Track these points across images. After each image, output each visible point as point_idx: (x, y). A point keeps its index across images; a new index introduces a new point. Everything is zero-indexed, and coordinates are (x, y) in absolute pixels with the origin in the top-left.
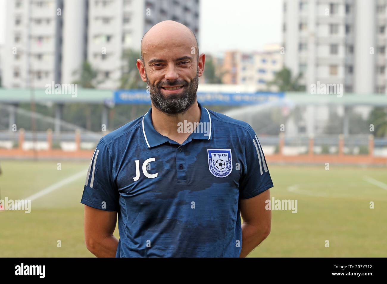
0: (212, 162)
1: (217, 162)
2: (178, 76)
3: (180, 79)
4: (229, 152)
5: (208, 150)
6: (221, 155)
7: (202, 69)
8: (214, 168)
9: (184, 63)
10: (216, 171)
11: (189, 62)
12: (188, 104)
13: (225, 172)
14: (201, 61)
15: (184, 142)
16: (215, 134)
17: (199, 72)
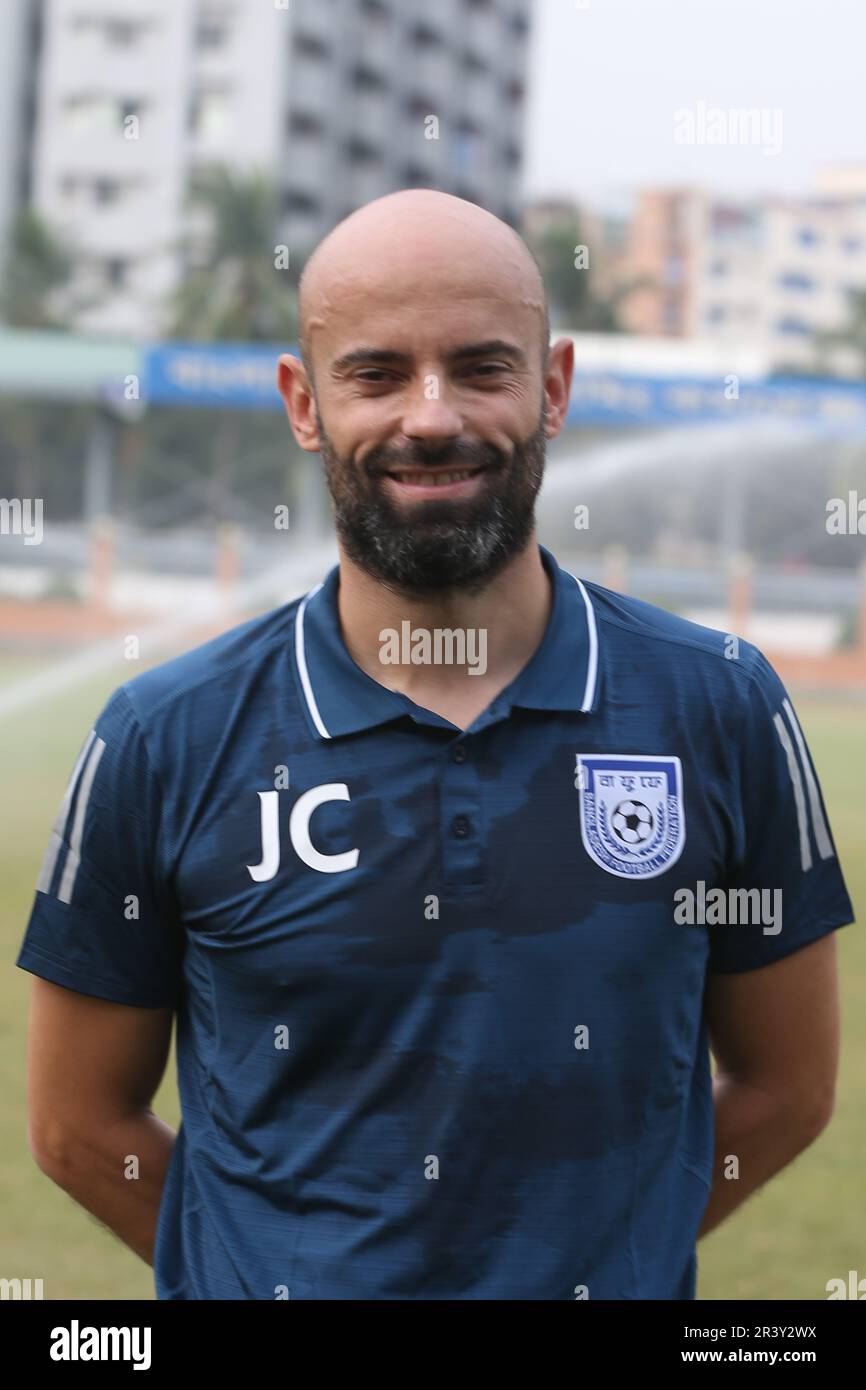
0: (599, 812)
1: (617, 811)
2: (459, 425)
3: (469, 439)
4: (669, 769)
5: (580, 757)
6: (637, 781)
7: (562, 405)
8: (602, 837)
9: (489, 370)
10: (612, 850)
11: (510, 369)
12: (497, 548)
13: (650, 856)
14: (557, 373)
15: (479, 720)
16: (610, 690)
17: (549, 416)
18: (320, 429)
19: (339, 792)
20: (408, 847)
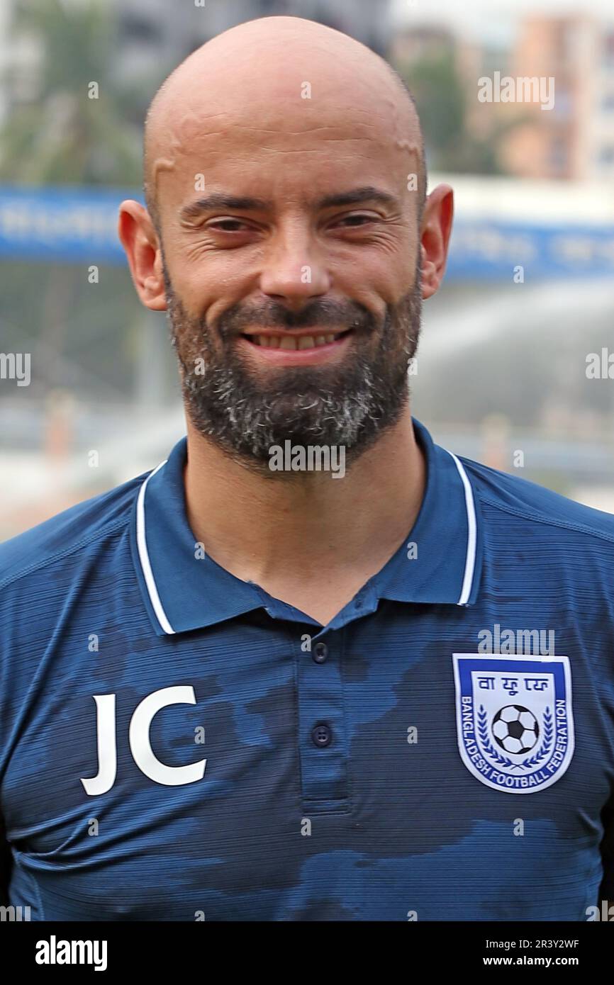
0: (477, 718)
1: (497, 718)
2: (325, 281)
3: (336, 298)
4: (557, 670)
5: (457, 657)
6: (521, 683)
7: (439, 261)
8: (482, 747)
9: (359, 220)
10: (492, 761)
11: (382, 219)
12: (366, 421)
13: (536, 768)
14: (434, 224)
15: (341, 615)
16: (491, 581)
17: (425, 273)
18: (167, 284)
19: (184, 695)
20: (263, 757)
